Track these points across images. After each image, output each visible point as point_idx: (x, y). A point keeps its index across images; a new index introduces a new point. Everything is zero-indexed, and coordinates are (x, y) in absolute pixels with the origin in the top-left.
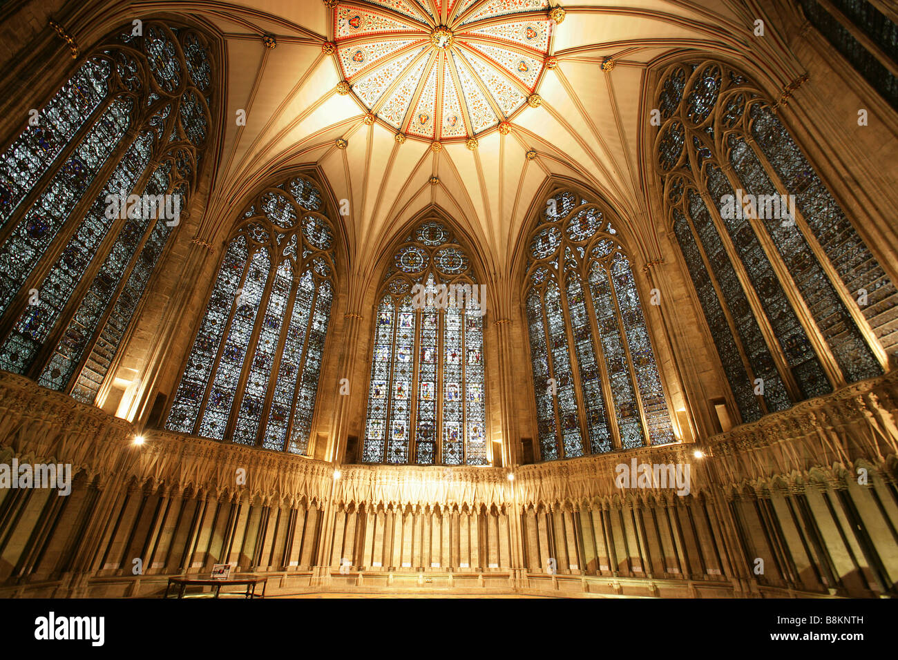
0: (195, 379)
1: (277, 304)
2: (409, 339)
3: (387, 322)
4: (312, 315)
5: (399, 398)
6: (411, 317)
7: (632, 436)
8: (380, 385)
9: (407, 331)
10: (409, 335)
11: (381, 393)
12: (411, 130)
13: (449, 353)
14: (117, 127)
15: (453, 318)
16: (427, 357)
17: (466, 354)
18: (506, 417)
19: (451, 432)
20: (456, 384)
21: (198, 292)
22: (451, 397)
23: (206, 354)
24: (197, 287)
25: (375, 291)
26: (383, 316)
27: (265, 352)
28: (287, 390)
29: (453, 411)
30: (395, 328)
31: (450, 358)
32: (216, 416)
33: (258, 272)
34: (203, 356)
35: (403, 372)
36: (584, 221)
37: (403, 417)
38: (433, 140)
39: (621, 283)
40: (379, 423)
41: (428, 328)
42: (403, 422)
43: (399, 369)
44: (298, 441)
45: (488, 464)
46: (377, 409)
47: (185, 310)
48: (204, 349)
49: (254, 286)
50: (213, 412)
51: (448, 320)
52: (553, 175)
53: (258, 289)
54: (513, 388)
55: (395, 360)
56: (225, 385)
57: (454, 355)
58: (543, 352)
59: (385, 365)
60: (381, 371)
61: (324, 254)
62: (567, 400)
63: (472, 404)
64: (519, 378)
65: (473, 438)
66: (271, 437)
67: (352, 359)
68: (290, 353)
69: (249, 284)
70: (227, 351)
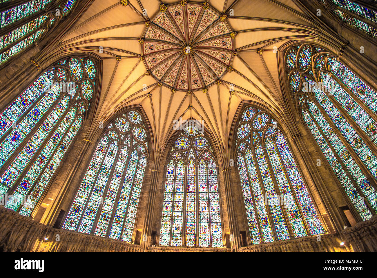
0: (79, 203)
1: (120, 166)
2: (182, 181)
3: (172, 173)
4: (136, 171)
5: (177, 211)
6: (182, 170)
7: (299, 230)
8: (168, 204)
9: (181, 177)
10: (182, 179)
11: (168, 208)
12: (178, 87)
13: (201, 187)
14: (54, 95)
15: (202, 170)
16: (191, 189)
17: (210, 187)
18: (231, 220)
19: (203, 228)
20: (205, 203)
21: (84, 162)
22: (203, 209)
23: (86, 191)
24: (84, 160)
25: (166, 159)
26: (170, 170)
27: (113, 189)
28: (123, 208)
29: (204, 217)
30: (175, 175)
31: (202, 189)
32: (88, 221)
33: (112, 152)
34: (84, 191)
35: (179, 197)
36: (261, 120)
37: (179, 221)
38: (188, 90)
39: (282, 147)
40: (167, 224)
41: (191, 175)
42: (179, 223)
43: (177, 196)
44: (127, 234)
45: (224, 246)
46: (167, 217)
47: (77, 171)
48: (85, 188)
49: (110, 158)
50: (86, 219)
51: (200, 171)
52: (244, 100)
53: (112, 160)
54: (233, 204)
55: (175, 191)
56: (93, 206)
57: (203, 188)
58: (247, 184)
59: (170, 194)
60: (168, 197)
61: (143, 143)
62: (262, 210)
63: (213, 213)
64: (236, 198)
65: (215, 231)
66: (114, 232)
67: (154, 191)
68: (125, 189)
69: (108, 157)
70: (96, 189)
